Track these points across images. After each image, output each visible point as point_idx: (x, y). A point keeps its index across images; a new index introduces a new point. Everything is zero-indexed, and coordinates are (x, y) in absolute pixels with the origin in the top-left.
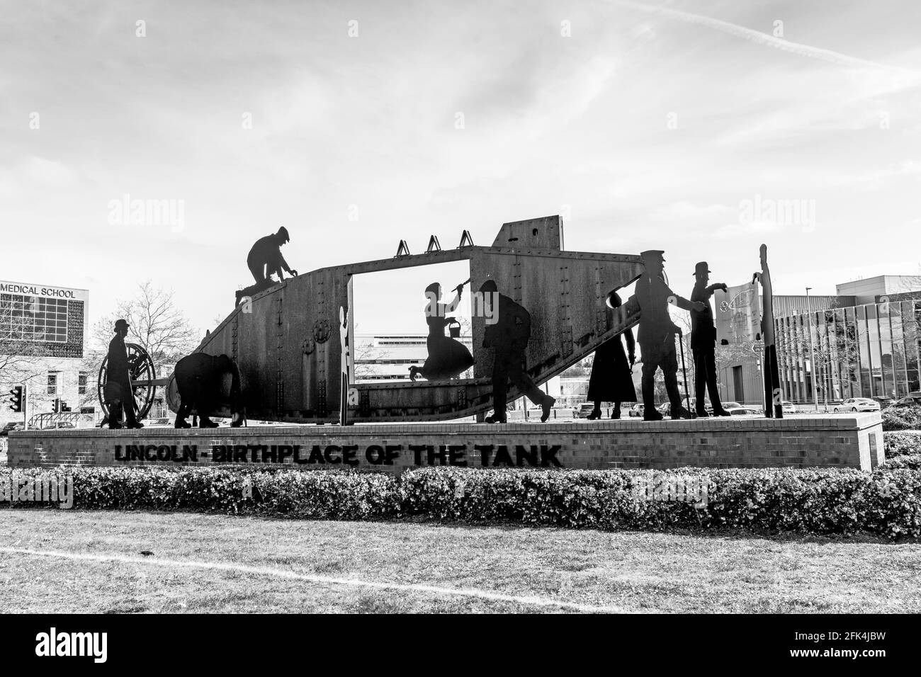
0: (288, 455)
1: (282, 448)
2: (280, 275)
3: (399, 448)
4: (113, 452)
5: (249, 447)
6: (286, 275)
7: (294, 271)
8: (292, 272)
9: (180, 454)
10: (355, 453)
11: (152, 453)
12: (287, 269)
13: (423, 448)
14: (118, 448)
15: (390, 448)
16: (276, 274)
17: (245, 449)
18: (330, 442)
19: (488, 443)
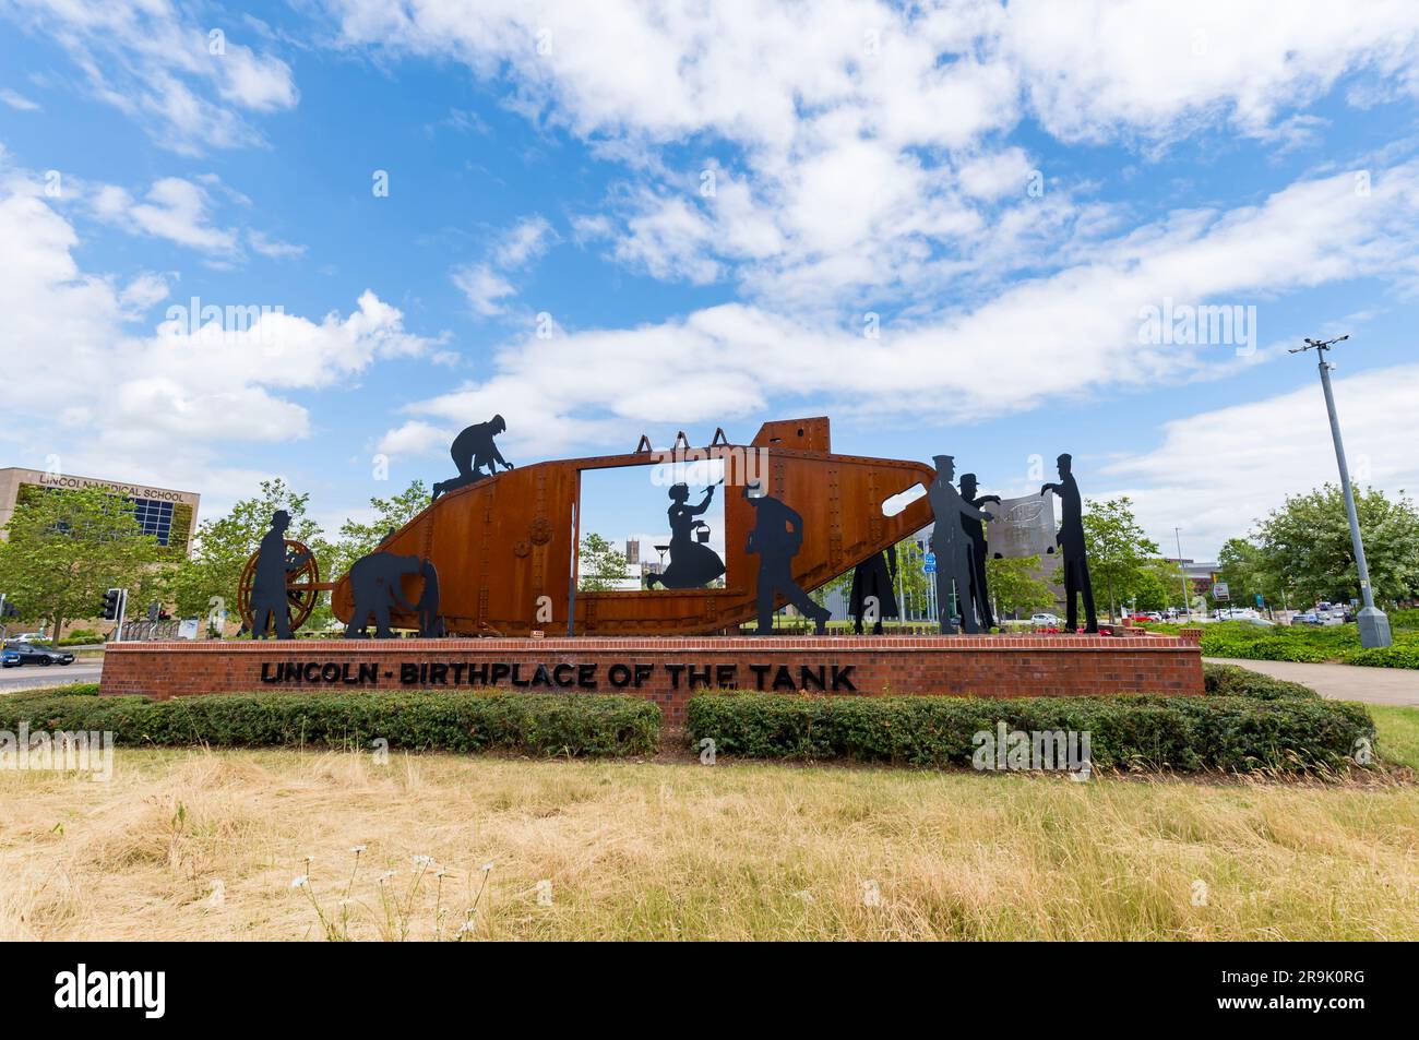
0: (504, 675)
1: (496, 667)
2: (492, 467)
3: (651, 668)
4: (259, 671)
5: (452, 665)
6: (499, 468)
7: (510, 464)
8: (506, 465)
9: (354, 673)
10: (592, 673)
11: (314, 673)
12: (501, 460)
13: (682, 668)
14: (266, 667)
15: (639, 668)
16: (486, 466)
17: (445, 668)
18: (560, 660)
19: (765, 662)
